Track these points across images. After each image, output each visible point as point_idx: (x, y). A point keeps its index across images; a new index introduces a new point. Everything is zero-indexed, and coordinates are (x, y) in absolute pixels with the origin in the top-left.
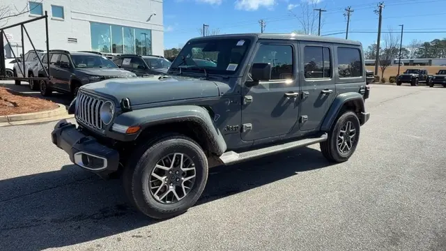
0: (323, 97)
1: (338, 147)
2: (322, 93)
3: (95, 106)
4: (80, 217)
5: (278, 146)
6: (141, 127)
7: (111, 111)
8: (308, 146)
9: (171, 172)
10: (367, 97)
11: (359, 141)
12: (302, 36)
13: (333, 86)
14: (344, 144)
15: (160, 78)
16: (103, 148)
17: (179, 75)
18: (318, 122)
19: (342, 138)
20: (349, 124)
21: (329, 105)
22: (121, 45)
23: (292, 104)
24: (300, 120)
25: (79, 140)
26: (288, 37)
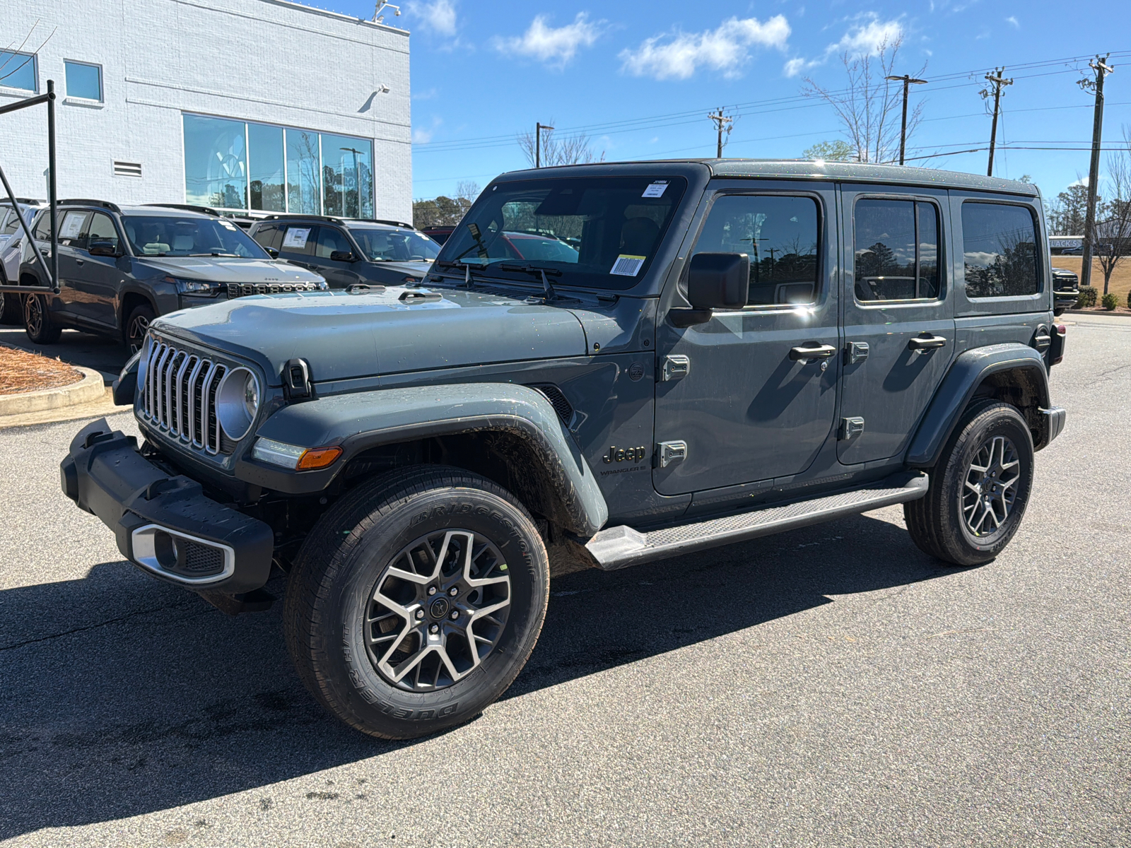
0: (913, 359)
1: (961, 517)
2: (914, 346)
3: (200, 380)
4: (142, 732)
5: (771, 512)
6: (342, 447)
7: (250, 399)
8: (867, 514)
9: (433, 591)
10: (1059, 360)
11: (1032, 498)
12: (850, 167)
13: (947, 324)
14: (981, 509)
15: (403, 297)
16: (224, 515)
17: (462, 287)
18: (900, 437)
19: (977, 488)
20: (998, 443)
21: (933, 385)
22: (278, 183)
23: (816, 381)
24: (840, 432)
25: (146, 487)
26: (803, 170)
